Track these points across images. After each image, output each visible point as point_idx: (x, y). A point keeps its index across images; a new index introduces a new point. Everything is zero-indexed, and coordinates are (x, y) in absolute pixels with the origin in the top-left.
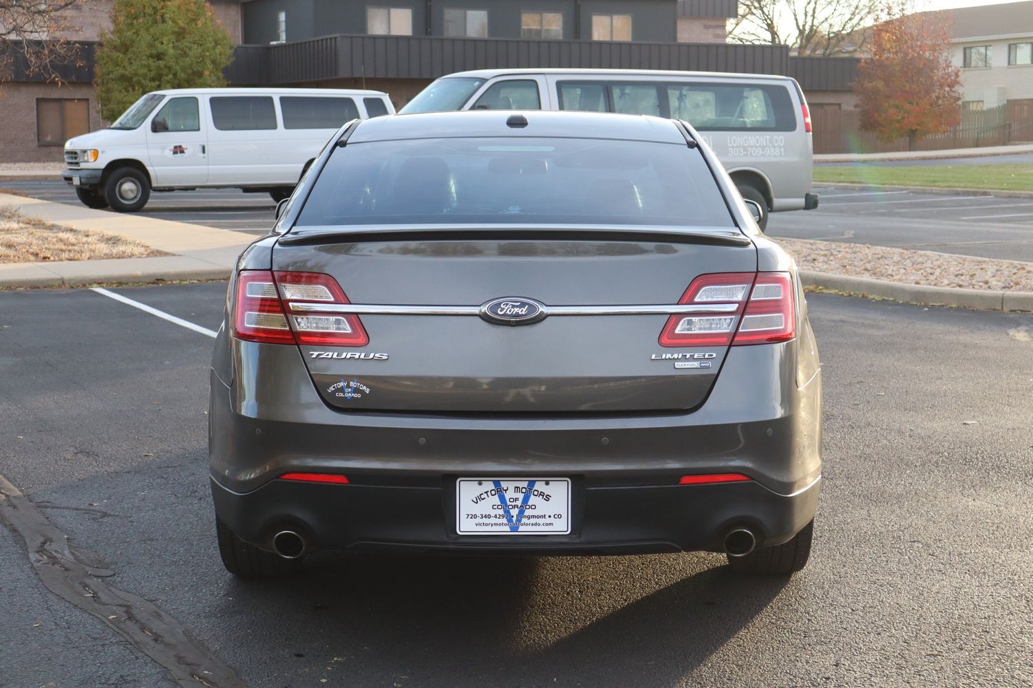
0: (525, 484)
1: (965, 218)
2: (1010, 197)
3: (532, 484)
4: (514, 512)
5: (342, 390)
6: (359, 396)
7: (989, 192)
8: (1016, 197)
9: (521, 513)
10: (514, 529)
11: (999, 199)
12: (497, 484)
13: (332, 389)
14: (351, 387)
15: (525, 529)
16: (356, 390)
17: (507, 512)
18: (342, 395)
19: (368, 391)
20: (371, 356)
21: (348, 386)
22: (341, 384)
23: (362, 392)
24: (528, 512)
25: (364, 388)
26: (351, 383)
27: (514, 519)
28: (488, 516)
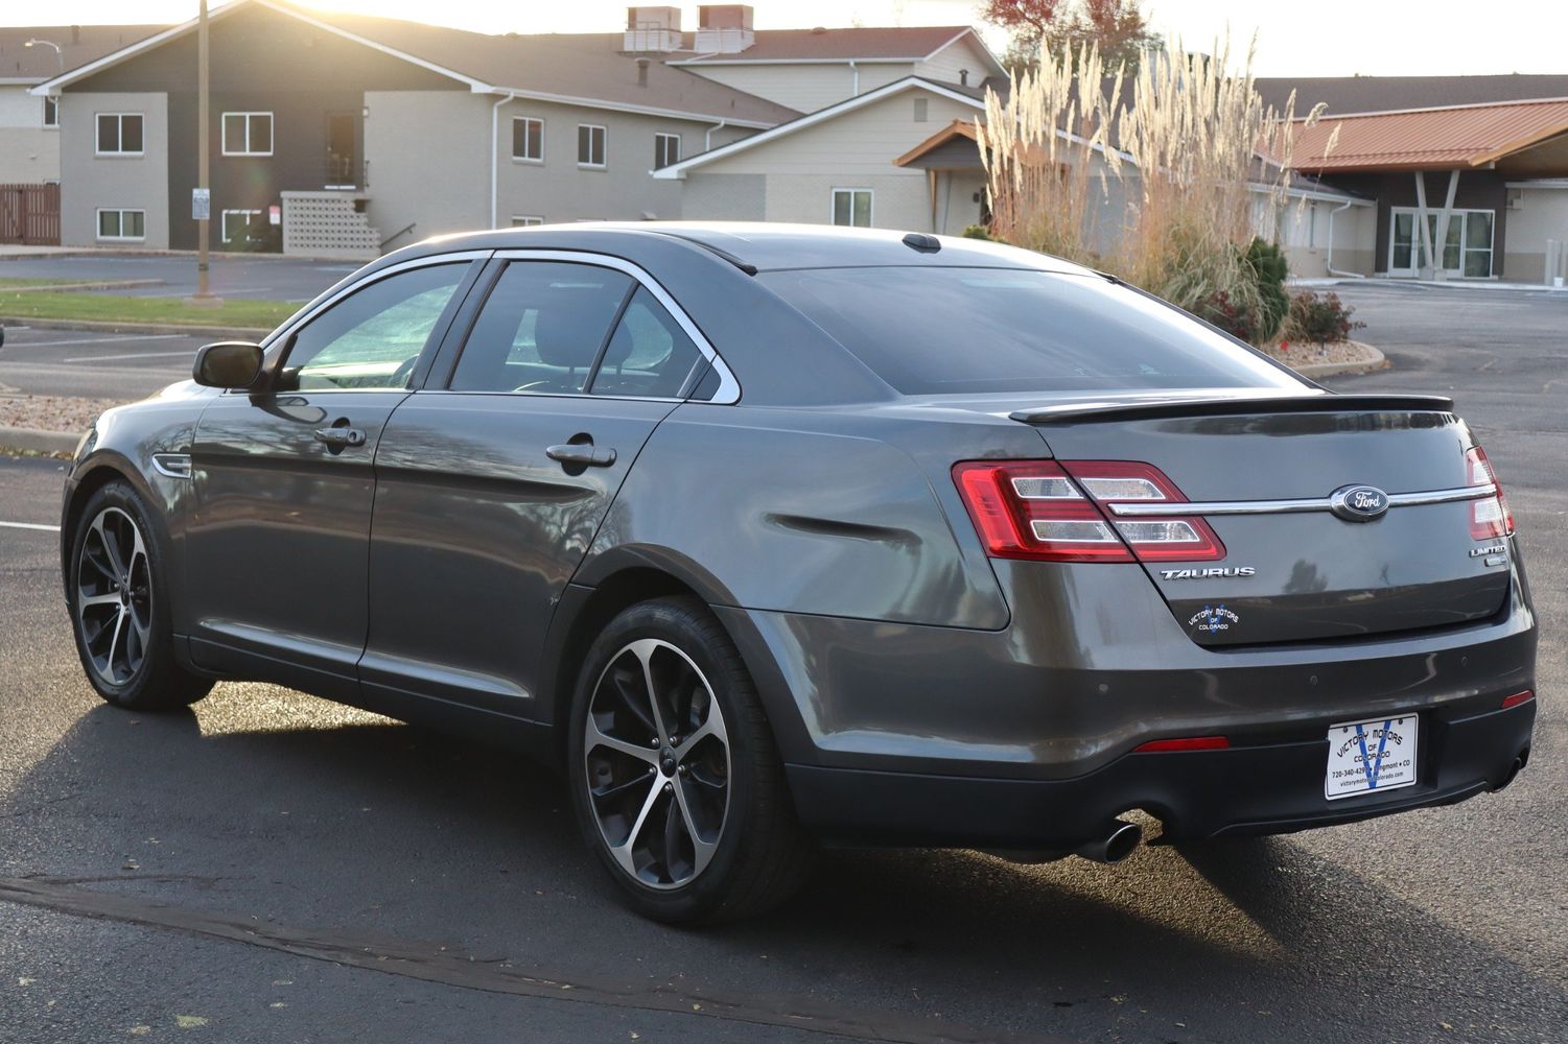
0: (1381, 726)
1: (69, 360)
2: (55, 328)
3: (1387, 725)
4: (1372, 763)
5: (1206, 621)
6: (1225, 627)
7: (20, 321)
8: (63, 329)
9: (1378, 762)
10: (1373, 785)
11: (38, 332)
12: (1359, 728)
13: (1194, 620)
14: (1216, 616)
15: (1382, 784)
16: (1223, 620)
17: (1366, 764)
18: (1205, 627)
19: (1236, 619)
20: (1237, 571)
21: (1214, 615)
22: (1207, 612)
23: (1230, 621)
24: (1384, 762)
25: (1232, 615)
26: (1218, 610)
27: (1372, 772)
28: (1350, 773)
